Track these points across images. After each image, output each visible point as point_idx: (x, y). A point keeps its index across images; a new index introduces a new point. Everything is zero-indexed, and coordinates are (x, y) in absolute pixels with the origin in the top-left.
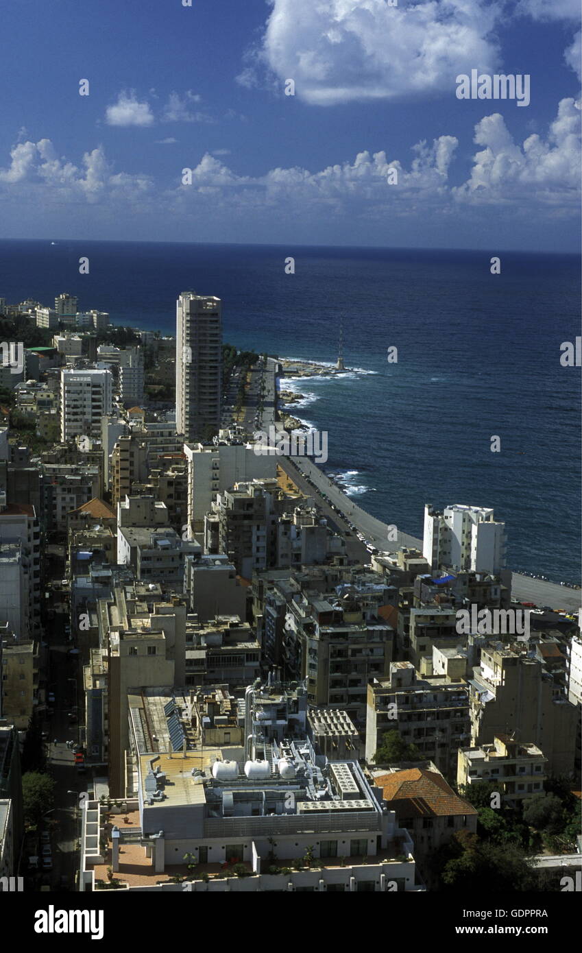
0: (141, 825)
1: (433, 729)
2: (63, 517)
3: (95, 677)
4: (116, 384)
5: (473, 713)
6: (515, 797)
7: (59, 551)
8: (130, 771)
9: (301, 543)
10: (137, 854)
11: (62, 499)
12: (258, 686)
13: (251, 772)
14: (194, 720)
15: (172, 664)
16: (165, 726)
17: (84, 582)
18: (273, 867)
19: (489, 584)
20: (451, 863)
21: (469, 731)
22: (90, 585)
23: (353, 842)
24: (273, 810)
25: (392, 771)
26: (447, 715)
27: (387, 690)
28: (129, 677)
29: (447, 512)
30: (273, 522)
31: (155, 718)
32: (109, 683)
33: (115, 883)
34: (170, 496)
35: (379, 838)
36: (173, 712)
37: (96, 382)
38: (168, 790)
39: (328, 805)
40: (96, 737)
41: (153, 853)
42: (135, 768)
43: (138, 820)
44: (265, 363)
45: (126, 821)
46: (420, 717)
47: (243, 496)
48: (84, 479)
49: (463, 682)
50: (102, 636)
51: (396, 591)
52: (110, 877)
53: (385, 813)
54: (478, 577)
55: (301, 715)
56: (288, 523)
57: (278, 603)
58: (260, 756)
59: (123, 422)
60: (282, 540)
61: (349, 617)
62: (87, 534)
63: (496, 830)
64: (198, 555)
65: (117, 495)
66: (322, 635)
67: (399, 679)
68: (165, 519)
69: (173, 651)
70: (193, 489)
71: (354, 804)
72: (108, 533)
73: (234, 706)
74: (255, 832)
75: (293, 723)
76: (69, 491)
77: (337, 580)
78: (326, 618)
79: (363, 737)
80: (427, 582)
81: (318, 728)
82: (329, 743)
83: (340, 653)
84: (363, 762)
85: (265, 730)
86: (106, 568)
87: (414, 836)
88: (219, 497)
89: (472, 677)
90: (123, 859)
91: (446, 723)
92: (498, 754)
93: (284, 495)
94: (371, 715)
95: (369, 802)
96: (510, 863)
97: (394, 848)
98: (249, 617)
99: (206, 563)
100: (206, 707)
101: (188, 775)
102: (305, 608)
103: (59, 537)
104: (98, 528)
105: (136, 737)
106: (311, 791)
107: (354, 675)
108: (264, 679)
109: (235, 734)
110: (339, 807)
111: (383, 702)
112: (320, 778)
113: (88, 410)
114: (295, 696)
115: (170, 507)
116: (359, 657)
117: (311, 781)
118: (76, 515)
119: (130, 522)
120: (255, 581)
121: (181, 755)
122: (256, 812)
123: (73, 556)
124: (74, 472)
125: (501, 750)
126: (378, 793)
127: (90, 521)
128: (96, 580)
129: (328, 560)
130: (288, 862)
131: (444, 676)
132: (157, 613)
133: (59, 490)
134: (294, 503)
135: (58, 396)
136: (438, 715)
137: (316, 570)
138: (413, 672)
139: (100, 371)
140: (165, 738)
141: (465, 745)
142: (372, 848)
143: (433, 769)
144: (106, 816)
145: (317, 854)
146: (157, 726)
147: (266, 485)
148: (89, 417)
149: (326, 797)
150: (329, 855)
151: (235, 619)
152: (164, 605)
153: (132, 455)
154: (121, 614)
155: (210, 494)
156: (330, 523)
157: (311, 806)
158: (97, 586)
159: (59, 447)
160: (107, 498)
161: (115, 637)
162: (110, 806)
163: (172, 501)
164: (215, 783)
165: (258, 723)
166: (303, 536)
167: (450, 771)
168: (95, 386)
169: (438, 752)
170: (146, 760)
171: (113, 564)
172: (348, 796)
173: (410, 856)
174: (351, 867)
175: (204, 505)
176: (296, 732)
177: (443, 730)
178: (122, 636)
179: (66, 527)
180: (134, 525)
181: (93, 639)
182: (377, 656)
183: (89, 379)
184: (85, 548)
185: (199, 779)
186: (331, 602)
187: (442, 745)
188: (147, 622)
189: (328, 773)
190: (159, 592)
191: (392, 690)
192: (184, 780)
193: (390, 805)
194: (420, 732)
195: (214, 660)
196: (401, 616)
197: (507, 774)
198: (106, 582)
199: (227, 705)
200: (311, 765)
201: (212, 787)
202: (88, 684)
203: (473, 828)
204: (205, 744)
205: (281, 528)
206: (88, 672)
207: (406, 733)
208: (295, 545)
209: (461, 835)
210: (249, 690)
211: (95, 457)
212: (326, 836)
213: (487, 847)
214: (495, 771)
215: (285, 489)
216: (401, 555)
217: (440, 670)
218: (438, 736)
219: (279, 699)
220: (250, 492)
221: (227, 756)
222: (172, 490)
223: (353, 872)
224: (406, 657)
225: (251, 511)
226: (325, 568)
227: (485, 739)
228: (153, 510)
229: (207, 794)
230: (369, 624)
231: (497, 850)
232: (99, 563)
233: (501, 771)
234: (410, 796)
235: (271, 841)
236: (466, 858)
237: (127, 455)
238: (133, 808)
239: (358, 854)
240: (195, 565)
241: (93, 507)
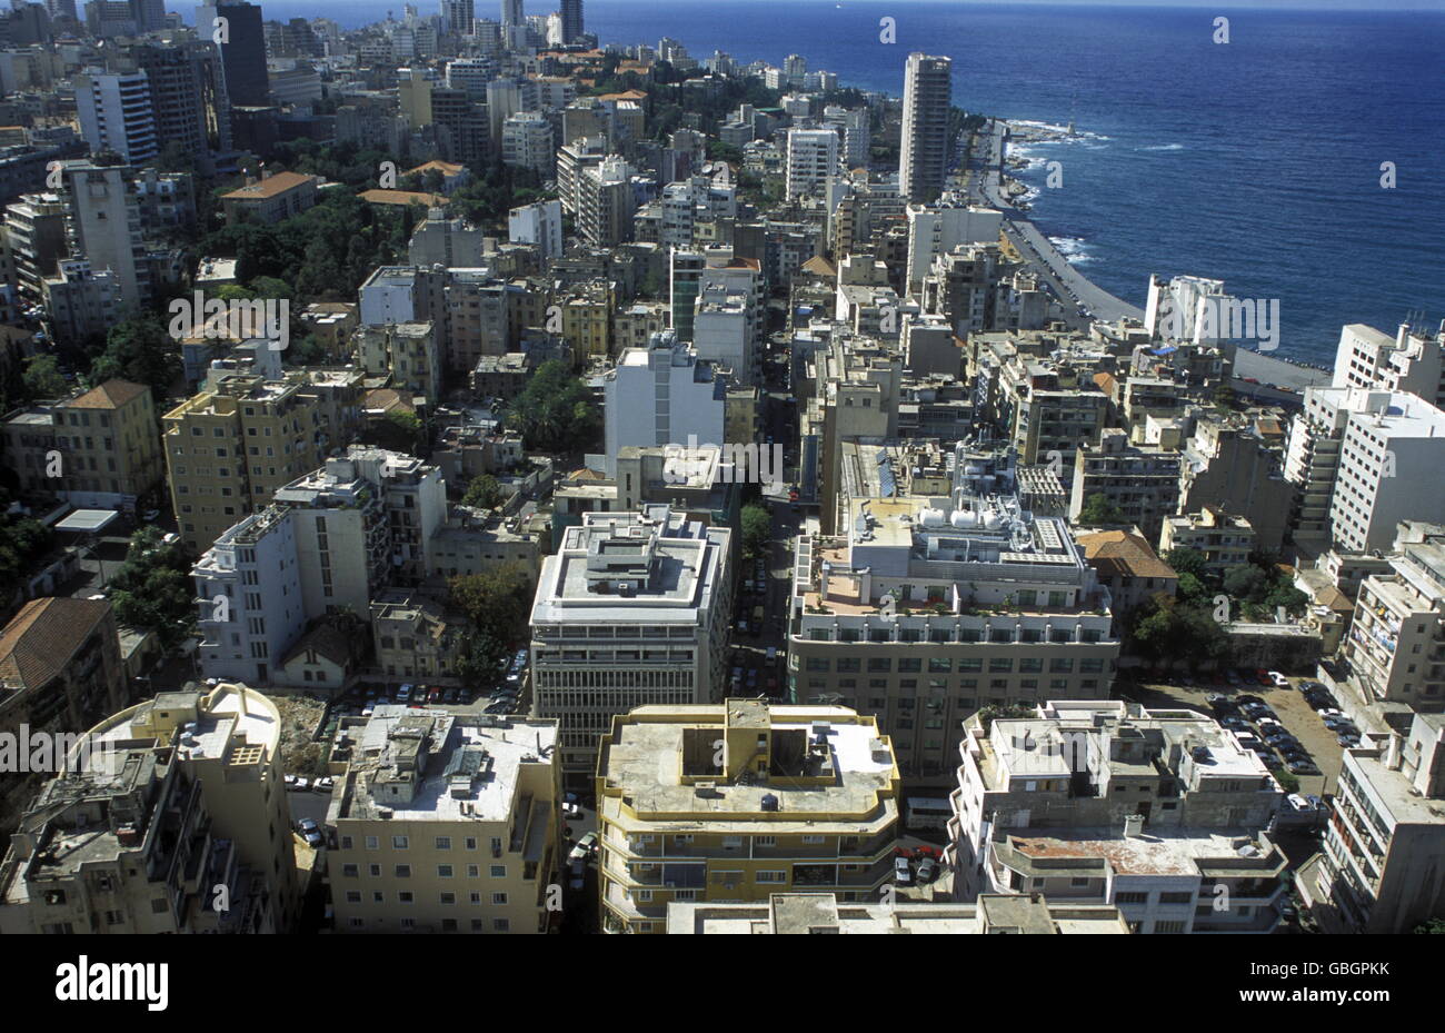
0: (850, 560)
1: (1140, 495)
2: (786, 273)
3: (812, 424)
4: (841, 145)
5: (1182, 483)
6: (1217, 565)
7: (781, 305)
8: (841, 512)
9: (1020, 307)
10: (845, 586)
11: (785, 256)
12: (969, 442)
13: (957, 521)
14: (904, 470)
15: (885, 416)
16: (876, 473)
17: (803, 335)
18: (973, 609)
19: (1212, 357)
20: (1145, 622)
21: (1177, 499)
22: (810, 339)
23: (1052, 593)
24: (976, 558)
25: (1095, 531)
26: (1156, 482)
27: (1097, 455)
28: (844, 425)
29: (1173, 283)
30: (992, 286)
31: (867, 465)
32: (824, 431)
33: (823, 610)
34: (890, 257)
35: (1078, 591)
36: (885, 461)
37: (823, 143)
38: (876, 532)
39: (1030, 557)
40: (810, 478)
41: (859, 586)
42: (846, 510)
43: (847, 556)
44: (992, 127)
45: (836, 556)
46: (1128, 482)
47: (964, 259)
48: (808, 237)
49: (1175, 452)
50: (820, 386)
51: (1114, 359)
52: (819, 605)
53: (1086, 570)
54: (1200, 351)
55: (1009, 473)
56: (1007, 288)
57: (992, 365)
58: (966, 507)
59: (847, 183)
60: (1000, 303)
61: (1062, 382)
62: (808, 290)
63: (1195, 595)
64: (915, 314)
65: (839, 254)
66: (1035, 397)
67: (1109, 445)
68: (884, 277)
69: (887, 404)
70: (915, 250)
71: (1056, 558)
72: (828, 290)
73: (944, 459)
74: (957, 577)
75: (1000, 479)
76: (792, 248)
77: (1053, 345)
78: (1039, 382)
79: (1068, 499)
80: (1146, 352)
81: (1025, 486)
82: (1035, 500)
83: (1051, 416)
84: (1067, 520)
85: (973, 483)
86: (825, 323)
87: (1112, 594)
88: (939, 259)
89: (1185, 448)
90: (831, 590)
91: (1154, 490)
92: (1204, 524)
93: (1005, 259)
94: (1079, 477)
95: (1072, 558)
96: (1205, 626)
97: (1093, 602)
98: (963, 378)
99: (923, 322)
100: (916, 458)
101: (896, 519)
102: (1018, 371)
103: (780, 292)
104: (819, 285)
105: (848, 481)
106: (1014, 543)
107: (1064, 438)
108: (975, 436)
109: (943, 486)
110: (1040, 560)
111: (1092, 465)
112: (1024, 532)
113: (813, 170)
114: (1004, 454)
115: (890, 268)
116: (1071, 422)
117: (1015, 534)
118: (797, 270)
119: (852, 280)
120: (971, 343)
121: (891, 500)
122: (959, 558)
123: (795, 310)
124: (799, 230)
125: (1208, 519)
126: (1081, 550)
127: (811, 278)
128: (816, 334)
129: (1044, 325)
130: (987, 606)
131: (1156, 445)
132: (874, 367)
133: (783, 247)
134: (1014, 267)
135: (784, 156)
136: (1146, 482)
137: (1033, 334)
138: (1125, 438)
139: (827, 131)
140: (875, 485)
141: (1171, 513)
142: (1070, 601)
143: (1137, 532)
144: (817, 550)
145: (1016, 600)
146: (868, 472)
147: (987, 249)
148: (814, 177)
149: (1029, 550)
150: (1028, 603)
151: (949, 378)
152: (880, 360)
153: (855, 215)
154: (839, 367)
155: (929, 256)
156: (1050, 289)
157: (1013, 557)
158: (817, 339)
159: (784, 206)
160: (829, 257)
161: (832, 388)
162: (822, 541)
163: (892, 262)
164: (922, 529)
165: (967, 476)
166: (1021, 301)
167: (1154, 537)
168: (821, 147)
169: (1143, 517)
170: (857, 503)
171: (832, 319)
172: (1051, 551)
173: (1108, 611)
174: (1048, 615)
175: (924, 267)
176: (1003, 487)
177: (1150, 497)
178: (839, 386)
179: (788, 284)
180: (854, 283)
181: (808, 389)
182: (1089, 421)
183: (815, 140)
184: (805, 302)
185: (908, 523)
186: (1046, 366)
187: (1148, 511)
188: (864, 376)
189: (1032, 528)
190: (876, 348)
191: (1102, 455)
192: (893, 523)
193: (1092, 562)
194: (1126, 497)
195: (924, 416)
196: (1116, 385)
197: (1212, 544)
198: (825, 336)
199: (937, 458)
200: (1016, 519)
201: (919, 532)
202: (805, 430)
203: (1173, 591)
204: (913, 492)
205: (1000, 292)
206: (805, 419)
207: (1112, 497)
208: (1013, 309)
209: (1159, 597)
210: (959, 445)
211: (819, 216)
212: (1026, 586)
213: (1184, 609)
214: (1200, 539)
215: (1007, 254)
216: (1121, 324)
217: (1151, 438)
218: (1144, 501)
219: (988, 456)
220: (971, 256)
221: (935, 505)
222: (892, 251)
223: (1050, 621)
224: (1120, 423)
225: (970, 275)
226: (1042, 333)
227: (1192, 508)
228: (873, 269)
229: (914, 538)
230: (1083, 390)
231: (1194, 613)
232: (818, 318)
233: (1206, 539)
234: (1111, 556)
235: (972, 585)
236: (1161, 618)
237: (850, 215)
238: (843, 546)
239: (1056, 604)
240: (912, 324)
241: (815, 265)
